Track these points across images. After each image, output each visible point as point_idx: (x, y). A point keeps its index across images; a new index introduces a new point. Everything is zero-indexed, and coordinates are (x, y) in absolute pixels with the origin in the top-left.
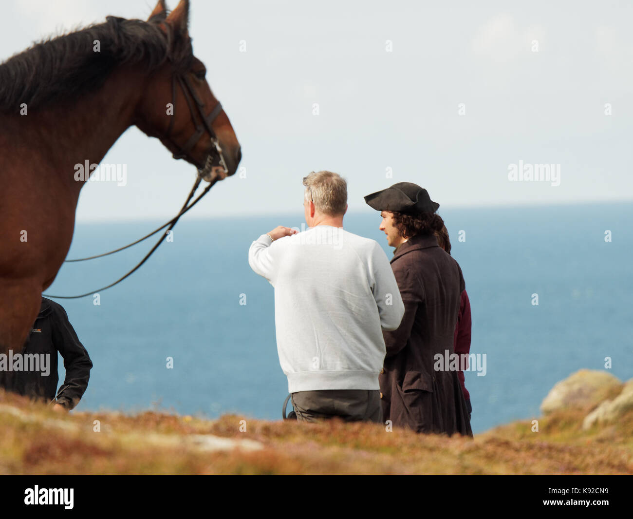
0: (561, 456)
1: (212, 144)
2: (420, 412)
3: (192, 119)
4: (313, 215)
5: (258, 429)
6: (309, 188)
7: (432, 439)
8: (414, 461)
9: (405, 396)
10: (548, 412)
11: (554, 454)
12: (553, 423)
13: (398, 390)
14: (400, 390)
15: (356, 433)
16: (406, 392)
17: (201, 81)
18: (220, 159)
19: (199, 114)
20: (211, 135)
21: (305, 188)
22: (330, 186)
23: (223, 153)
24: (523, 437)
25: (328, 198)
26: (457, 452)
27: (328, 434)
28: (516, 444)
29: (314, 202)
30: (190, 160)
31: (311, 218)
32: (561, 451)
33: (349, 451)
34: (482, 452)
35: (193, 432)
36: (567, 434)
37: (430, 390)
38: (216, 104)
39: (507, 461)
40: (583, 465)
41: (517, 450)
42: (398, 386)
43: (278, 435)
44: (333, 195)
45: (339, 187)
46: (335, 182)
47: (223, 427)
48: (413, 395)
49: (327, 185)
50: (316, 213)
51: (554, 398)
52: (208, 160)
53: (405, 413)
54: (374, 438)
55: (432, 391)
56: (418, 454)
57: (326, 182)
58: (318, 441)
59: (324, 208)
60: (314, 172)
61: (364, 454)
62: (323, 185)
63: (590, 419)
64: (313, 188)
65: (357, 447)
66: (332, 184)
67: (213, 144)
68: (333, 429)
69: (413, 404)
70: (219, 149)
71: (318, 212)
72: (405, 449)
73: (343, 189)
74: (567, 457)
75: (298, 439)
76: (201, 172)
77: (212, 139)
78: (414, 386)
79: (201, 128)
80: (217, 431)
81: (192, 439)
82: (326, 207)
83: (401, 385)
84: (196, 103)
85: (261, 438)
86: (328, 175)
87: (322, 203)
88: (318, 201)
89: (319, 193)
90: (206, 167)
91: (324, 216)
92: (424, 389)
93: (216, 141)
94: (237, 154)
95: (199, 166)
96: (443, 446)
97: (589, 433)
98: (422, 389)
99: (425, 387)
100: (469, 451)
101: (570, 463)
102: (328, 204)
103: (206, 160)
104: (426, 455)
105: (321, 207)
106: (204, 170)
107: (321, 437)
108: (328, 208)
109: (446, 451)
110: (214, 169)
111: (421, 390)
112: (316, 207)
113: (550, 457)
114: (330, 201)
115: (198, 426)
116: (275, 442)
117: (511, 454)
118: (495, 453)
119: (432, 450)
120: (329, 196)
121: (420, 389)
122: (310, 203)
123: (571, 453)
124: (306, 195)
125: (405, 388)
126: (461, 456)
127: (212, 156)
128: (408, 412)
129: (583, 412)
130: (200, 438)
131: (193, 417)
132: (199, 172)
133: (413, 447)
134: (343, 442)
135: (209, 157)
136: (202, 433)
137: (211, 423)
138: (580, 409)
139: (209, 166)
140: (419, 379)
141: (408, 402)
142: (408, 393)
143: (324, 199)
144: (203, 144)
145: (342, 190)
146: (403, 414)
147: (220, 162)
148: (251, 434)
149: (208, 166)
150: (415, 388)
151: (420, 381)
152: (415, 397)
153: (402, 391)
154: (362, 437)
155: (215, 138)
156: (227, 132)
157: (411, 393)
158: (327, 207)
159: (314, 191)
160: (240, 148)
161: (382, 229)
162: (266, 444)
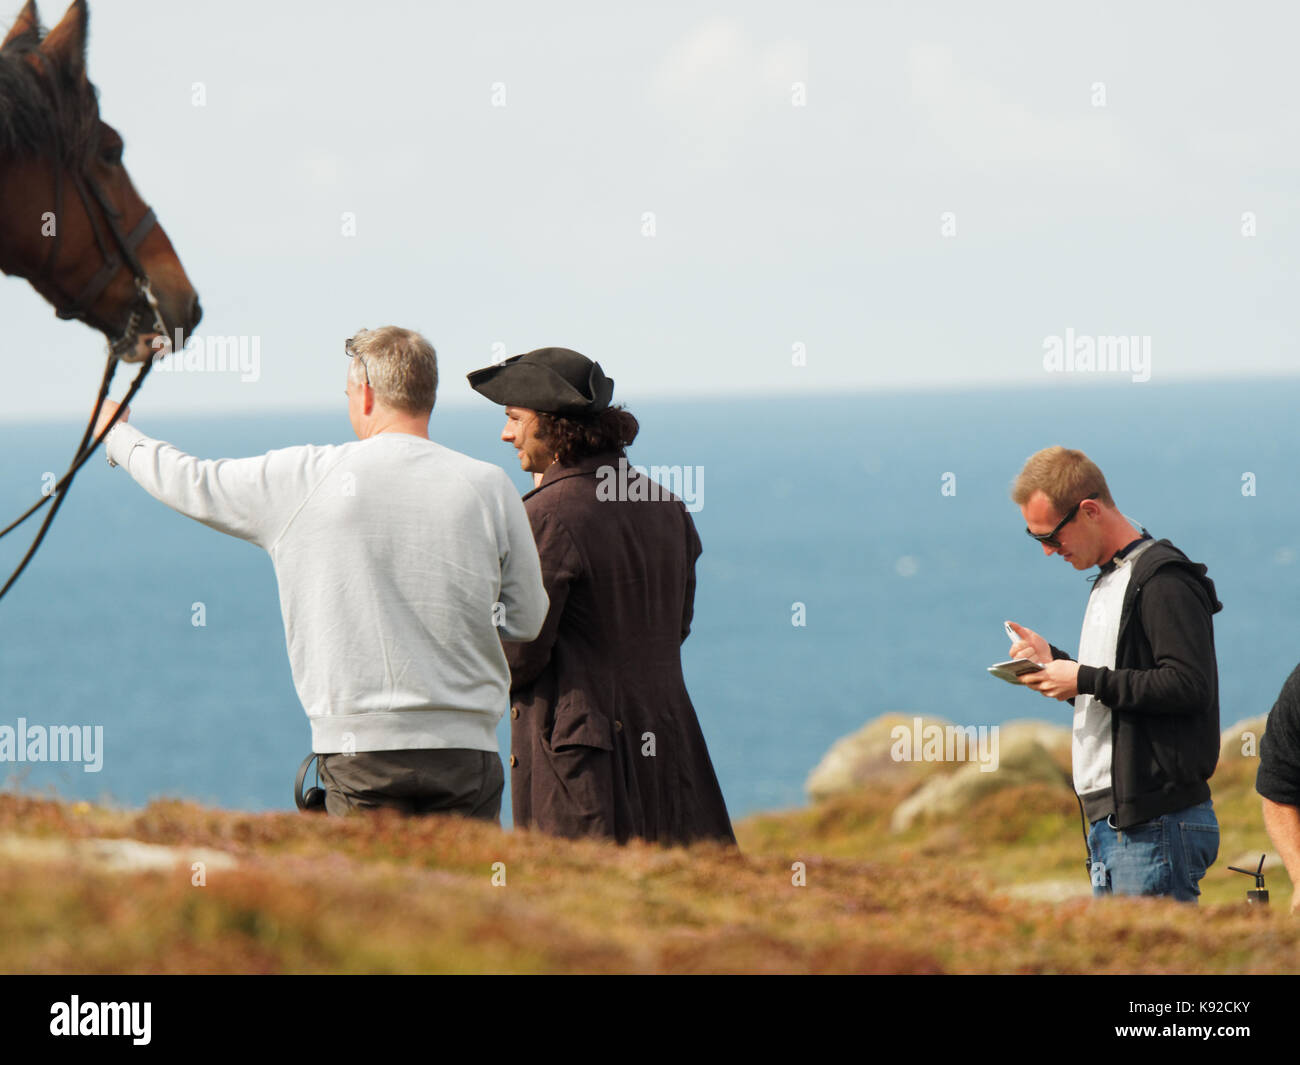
0: (849, 882)
1: (138, 290)
2: (587, 789)
3: (96, 242)
4: (368, 410)
5: (227, 829)
6: (361, 359)
7: (587, 849)
8: (549, 891)
9: (556, 759)
10: (821, 797)
11: (835, 878)
12: (834, 817)
13: (543, 749)
14: (546, 750)
15: (427, 838)
16: (559, 749)
17: (114, 168)
18: (154, 320)
19: (111, 233)
20: (136, 272)
21: (352, 361)
22: (407, 355)
23: (159, 307)
24: (770, 844)
25: (402, 377)
26: (636, 875)
27: (371, 839)
28: (758, 860)
29: (371, 385)
30: (93, 321)
31: (364, 416)
32: (850, 872)
33: (413, 871)
34: (687, 875)
35: (94, 834)
36: (860, 839)
37: (608, 747)
38: (145, 213)
39: (738, 893)
40: (895, 901)
41: (760, 872)
42: (544, 741)
43: (268, 840)
44: (412, 372)
45: (423, 358)
46: (415, 347)
47: (155, 824)
48: (571, 755)
49: (401, 352)
50: (377, 406)
51: (834, 769)
52: (131, 321)
53: (561, 790)
54: (465, 846)
55: (611, 748)
56: (557, 879)
57: (398, 346)
58: (350, 852)
59: (392, 398)
60: (366, 330)
61: (446, 879)
62: (391, 353)
63: (906, 811)
64: (370, 359)
65: (430, 864)
66: (410, 351)
67: (140, 290)
68: (379, 828)
69: (573, 774)
70: (152, 299)
71: (382, 405)
72: (529, 869)
73: (431, 363)
74: (862, 885)
75: (311, 847)
76: (116, 344)
77: (137, 281)
78: (574, 739)
79: (113, 258)
80: (142, 832)
81: (89, 848)
82: (394, 395)
83: (548, 738)
84: (103, 211)
85: (235, 846)
86: (400, 334)
87: (390, 387)
88: (380, 383)
89: (382, 369)
90: (127, 335)
91: (394, 414)
92: (595, 745)
93: (146, 285)
94: (190, 308)
95: (111, 332)
96: (607, 863)
97: (905, 838)
98: (590, 744)
99: (596, 740)
100: (661, 873)
101: (868, 895)
102: (401, 391)
103: (127, 322)
104: (573, 880)
105: (387, 394)
106: (122, 340)
107: (358, 844)
108: (403, 397)
109: (612, 873)
110: (142, 338)
111: (586, 747)
112: (376, 395)
113: (827, 885)
114: (405, 384)
115: (103, 823)
116: (261, 853)
117: (747, 878)
118: (713, 877)
119: (583, 870)
120: (405, 374)
121: (585, 744)
122: (364, 385)
123: (872, 878)
124: (354, 373)
125: (556, 743)
126: (644, 883)
127: (137, 313)
128: (565, 788)
129: (890, 798)
130: (108, 846)
131: (94, 804)
132: (111, 344)
133: (545, 864)
134: (402, 855)
135: (133, 315)
136: (112, 835)
137: (130, 815)
138: (887, 792)
139: (133, 332)
140: (582, 727)
141: (563, 769)
142: (561, 754)
143: (394, 380)
144: (120, 290)
145: (429, 364)
146: (556, 793)
147: (155, 326)
148: (211, 837)
149: (130, 334)
150: (576, 743)
151: (586, 729)
152: (576, 760)
153: (551, 749)
154: (440, 846)
155: (143, 278)
156: (169, 267)
157: (567, 752)
158: (401, 395)
159: (372, 364)
160: (196, 299)
161: (507, 440)
162: (241, 857)
